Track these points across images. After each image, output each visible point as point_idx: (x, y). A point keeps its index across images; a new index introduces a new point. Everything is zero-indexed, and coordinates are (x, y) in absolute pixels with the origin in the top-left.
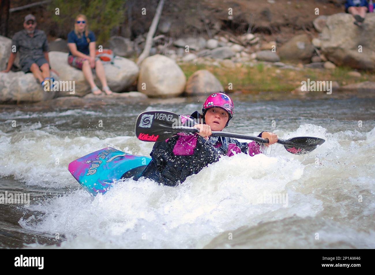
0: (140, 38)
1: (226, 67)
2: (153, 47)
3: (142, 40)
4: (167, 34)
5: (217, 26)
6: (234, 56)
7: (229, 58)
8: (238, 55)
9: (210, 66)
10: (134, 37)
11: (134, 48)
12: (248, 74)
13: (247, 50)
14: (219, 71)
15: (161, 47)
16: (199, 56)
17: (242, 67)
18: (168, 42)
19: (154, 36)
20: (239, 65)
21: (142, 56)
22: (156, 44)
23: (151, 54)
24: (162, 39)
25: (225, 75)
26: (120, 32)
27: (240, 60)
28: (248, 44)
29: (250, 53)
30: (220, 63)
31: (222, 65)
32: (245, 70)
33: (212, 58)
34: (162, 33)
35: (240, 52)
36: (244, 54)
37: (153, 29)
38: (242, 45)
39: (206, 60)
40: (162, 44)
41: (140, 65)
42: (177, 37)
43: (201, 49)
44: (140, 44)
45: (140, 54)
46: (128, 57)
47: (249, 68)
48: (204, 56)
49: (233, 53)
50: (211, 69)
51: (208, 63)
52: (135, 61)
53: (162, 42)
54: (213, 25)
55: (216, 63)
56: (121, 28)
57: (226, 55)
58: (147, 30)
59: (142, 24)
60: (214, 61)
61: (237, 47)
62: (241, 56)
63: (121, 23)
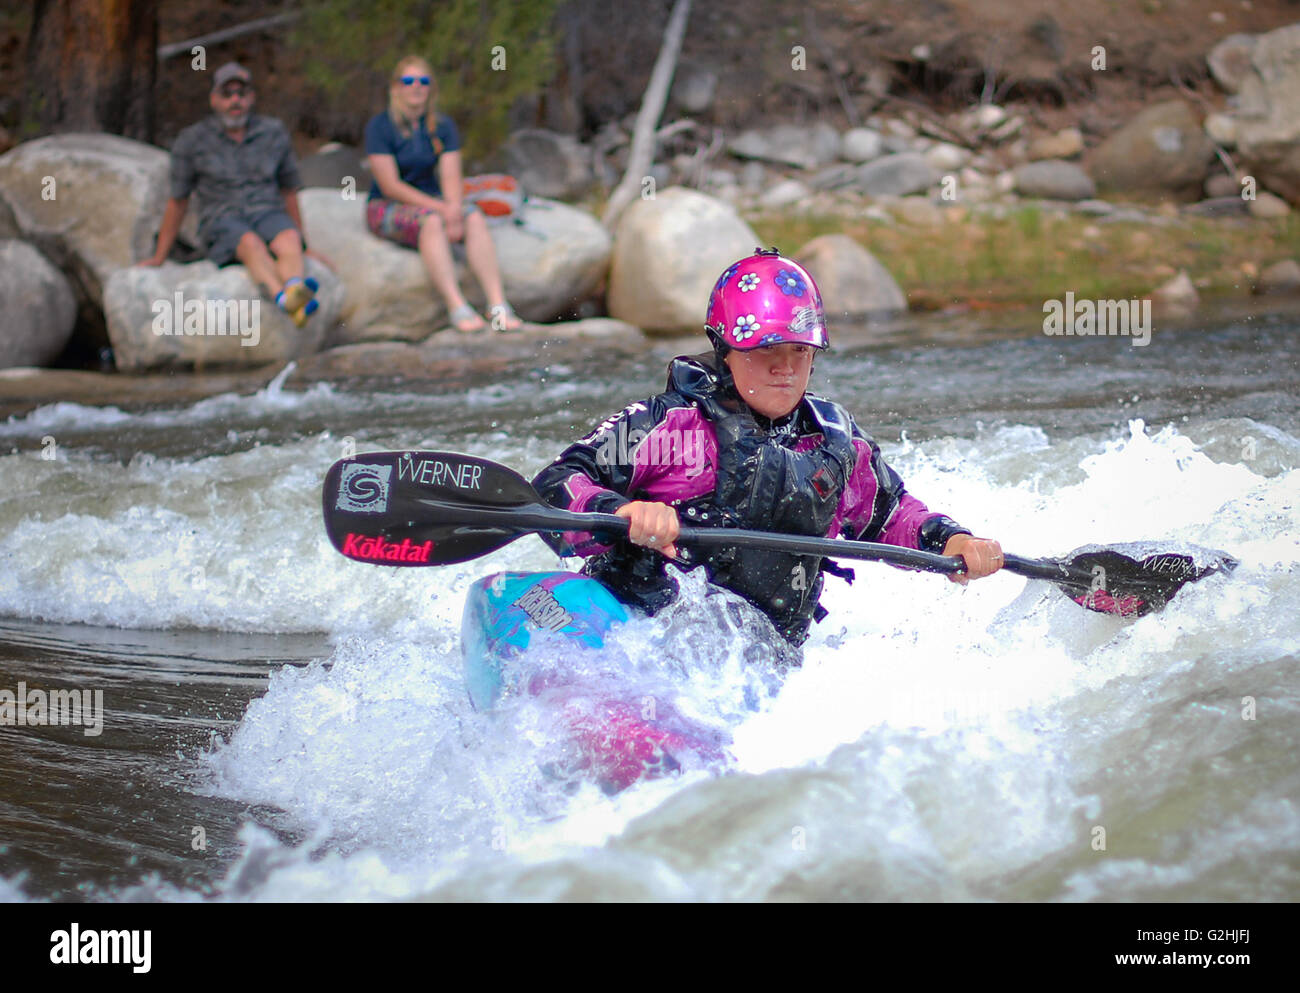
0: (611, 134)
1: (910, 224)
2: (657, 161)
3: (620, 139)
4: (705, 116)
5: (877, 83)
6: (937, 185)
7: (922, 192)
8: (950, 181)
9: (855, 222)
10: (590, 128)
11: (591, 167)
12: (988, 243)
13: (980, 162)
14: (888, 237)
15: (684, 162)
16: (817, 189)
17: (967, 219)
18: (708, 142)
19: (659, 126)
20: (955, 215)
21: (622, 195)
22: (666, 153)
24: (688, 135)
25: (910, 251)
26: (542, 115)
27: (956, 197)
28: (984, 142)
29: (992, 173)
30: (890, 210)
31: (899, 218)
32: (975, 231)
33: (861, 194)
34: (687, 114)
35: (956, 170)
36: (972, 176)
37: (654, 102)
38: (964, 145)
39: (841, 201)
40: (690, 151)
41: (614, 227)
42: (737, 126)
43: (822, 165)
44: (612, 152)
45: (613, 188)
46: (571, 198)
47: (990, 222)
48: (834, 187)
49: (933, 175)
50: (861, 231)
51: (849, 212)
52: (597, 214)
53: (688, 143)
54: (862, 79)
55: (874, 212)
56: (543, 100)
57: (911, 183)
58: (635, 106)
59: (618, 83)
60: (869, 203)
61: (948, 153)
62: (963, 185)
63: (543, 85)
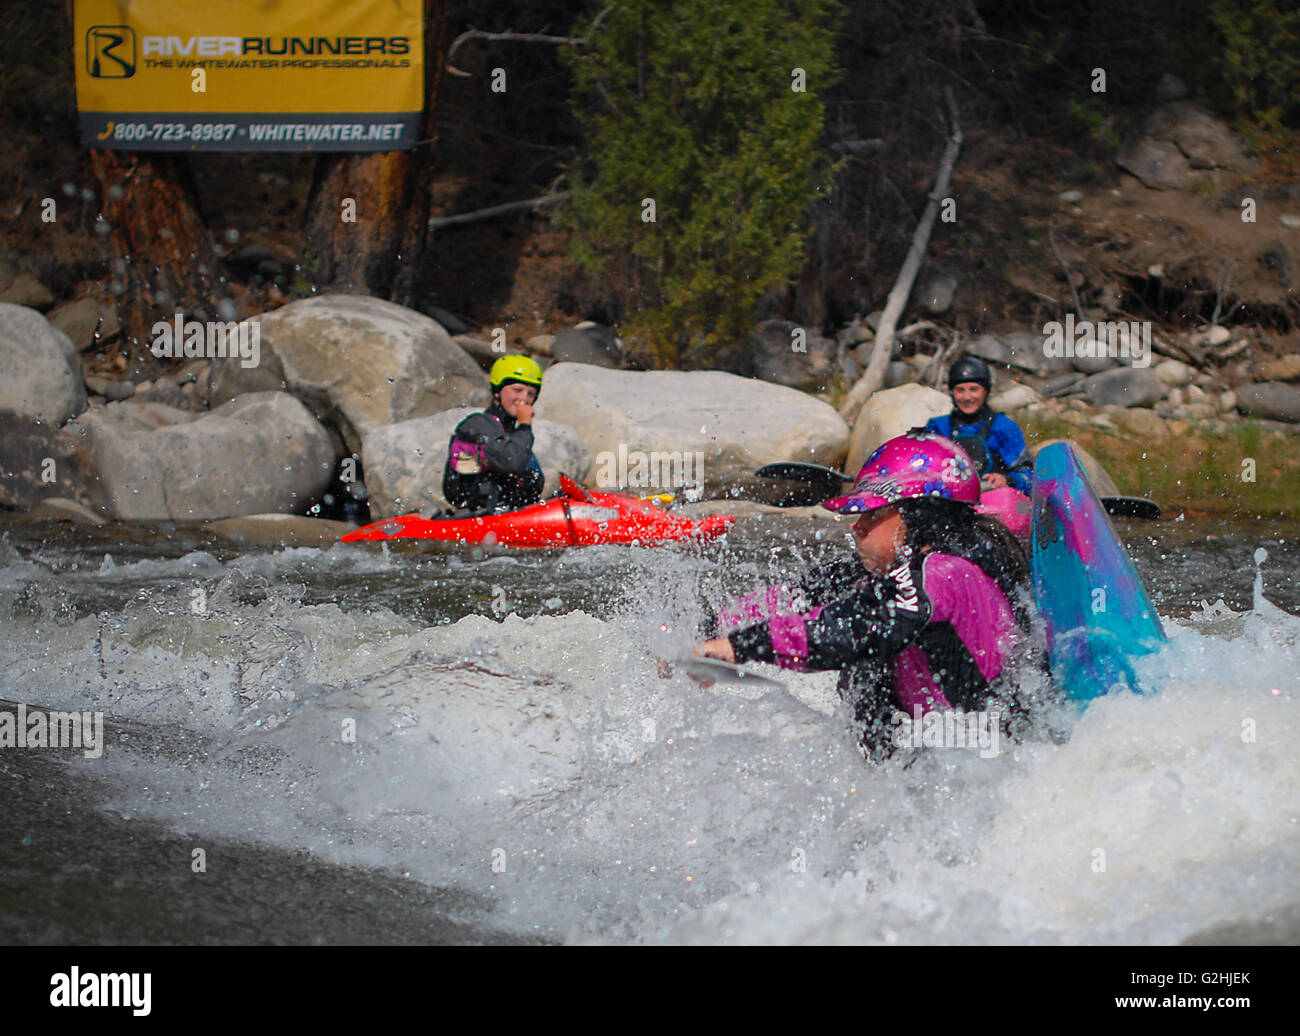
0: (856, 328)
1: (1136, 434)
2: (895, 358)
3: (865, 333)
4: (944, 318)
5: (1111, 297)
6: (1165, 398)
7: (1148, 404)
8: (1176, 395)
9: (1082, 429)
10: (833, 323)
11: (833, 359)
12: (1208, 457)
13: (1204, 379)
14: (1112, 445)
15: (921, 359)
16: (1048, 395)
17: (1189, 433)
18: (946, 344)
19: (900, 325)
20: (1178, 428)
21: (861, 387)
22: (905, 351)
23: (888, 383)
24: (928, 334)
25: (1134, 459)
26: (791, 310)
27: (1181, 411)
28: (1205, 361)
29: (1217, 391)
30: (1114, 419)
31: (1124, 428)
32: (1196, 444)
33: (1088, 402)
34: (929, 315)
35: (1183, 385)
36: (1195, 391)
37: (897, 301)
38: (1192, 362)
39: (1069, 408)
40: (928, 351)
41: (852, 416)
42: (976, 329)
43: (1052, 373)
44: (853, 347)
45: (853, 382)
46: (811, 388)
47: (1209, 436)
48: (1065, 395)
49: (1164, 389)
50: (1088, 437)
51: (1078, 418)
52: (836, 405)
53: (926, 343)
54: (1098, 293)
55: (1101, 420)
56: (792, 290)
57: (1138, 395)
58: (881, 304)
59: (865, 282)
60: (1097, 412)
61: (1175, 369)
62: (1187, 400)
63: (792, 277)
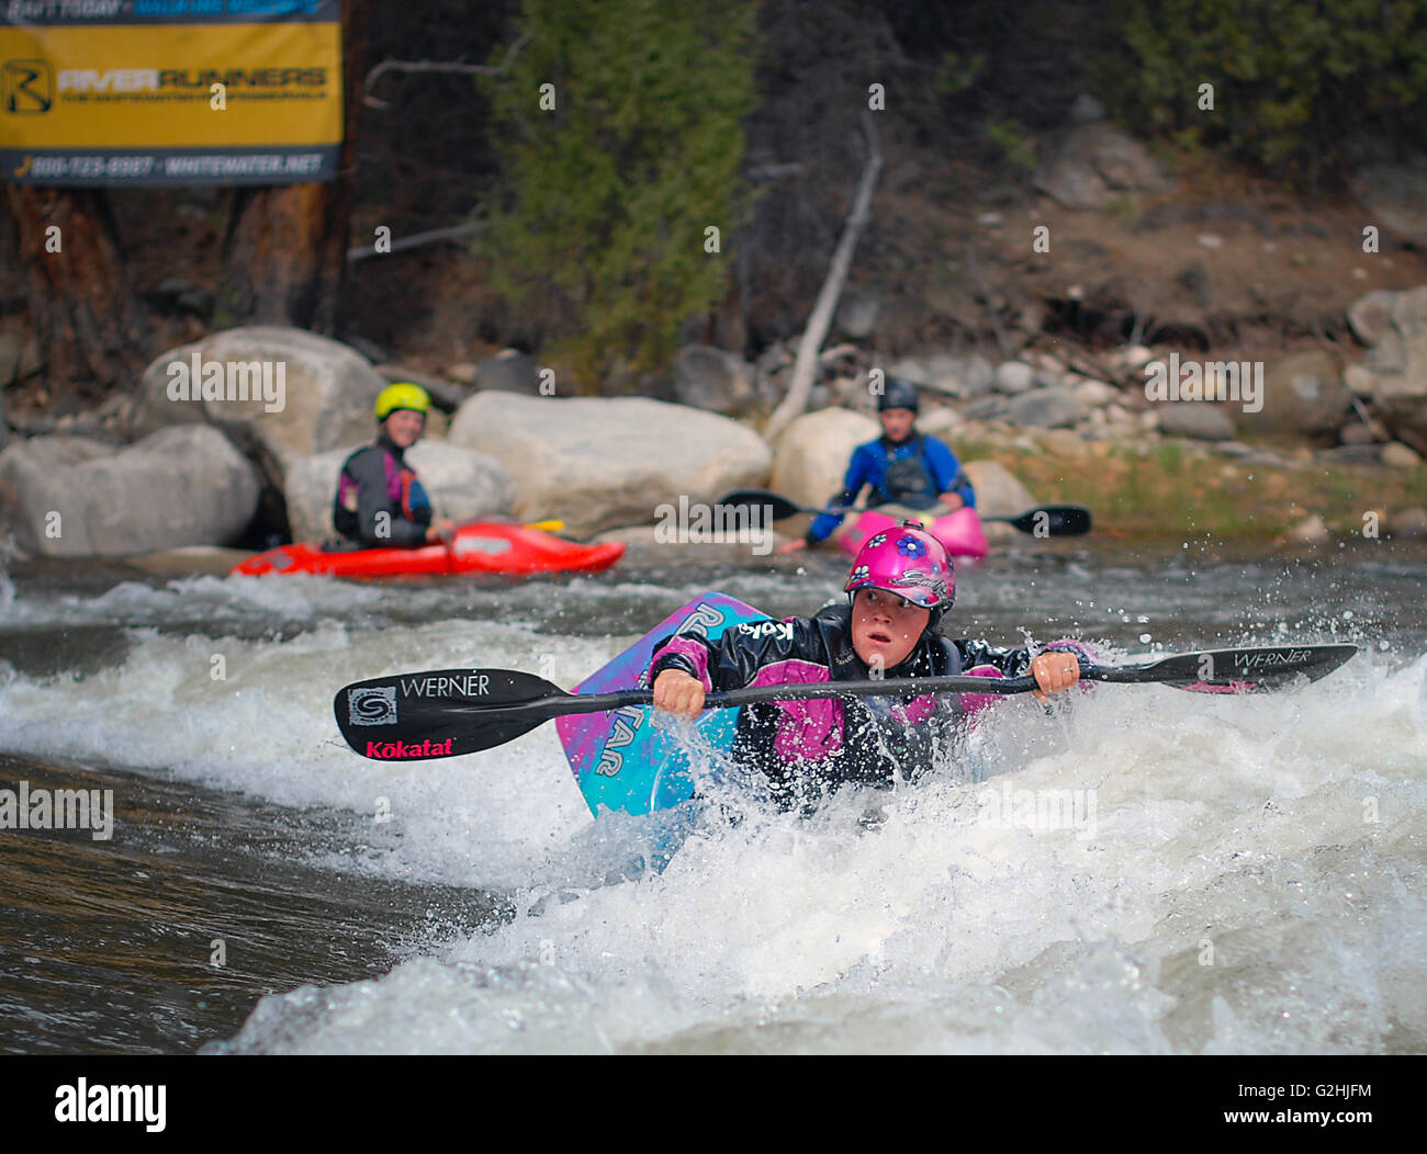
0: (776, 355)
1: (1057, 456)
2: (818, 383)
3: (785, 359)
4: (866, 343)
5: (1031, 319)
6: (1086, 419)
7: (1069, 425)
8: (1098, 416)
9: (1006, 451)
10: (756, 347)
11: (755, 385)
12: (1131, 477)
13: (1126, 399)
14: (1035, 467)
15: (844, 385)
16: (970, 417)
17: (1111, 454)
18: (868, 367)
19: (822, 349)
20: (1100, 449)
21: (783, 413)
22: (828, 375)
23: (811, 408)
24: (849, 359)
25: (1055, 481)
26: (711, 334)
27: (1103, 431)
28: (1129, 381)
29: (1136, 412)
30: (1038, 441)
31: (1046, 449)
32: (1119, 465)
33: (1011, 424)
34: (848, 339)
35: (1104, 406)
36: (1117, 412)
37: (818, 326)
38: (1112, 383)
39: (992, 430)
40: (850, 375)
41: (775, 442)
42: (897, 353)
43: (974, 396)
44: (774, 372)
45: (774, 407)
46: (736, 412)
47: (1132, 457)
48: (986, 417)
49: (1084, 410)
50: (1010, 459)
51: (999, 440)
52: (759, 429)
53: (849, 367)
54: (1017, 315)
55: (1023, 442)
56: (713, 319)
57: (1060, 416)
58: (800, 329)
59: (785, 307)
60: (1018, 433)
61: (1096, 390)
62: (1108, 421)
63: (713, 303)
